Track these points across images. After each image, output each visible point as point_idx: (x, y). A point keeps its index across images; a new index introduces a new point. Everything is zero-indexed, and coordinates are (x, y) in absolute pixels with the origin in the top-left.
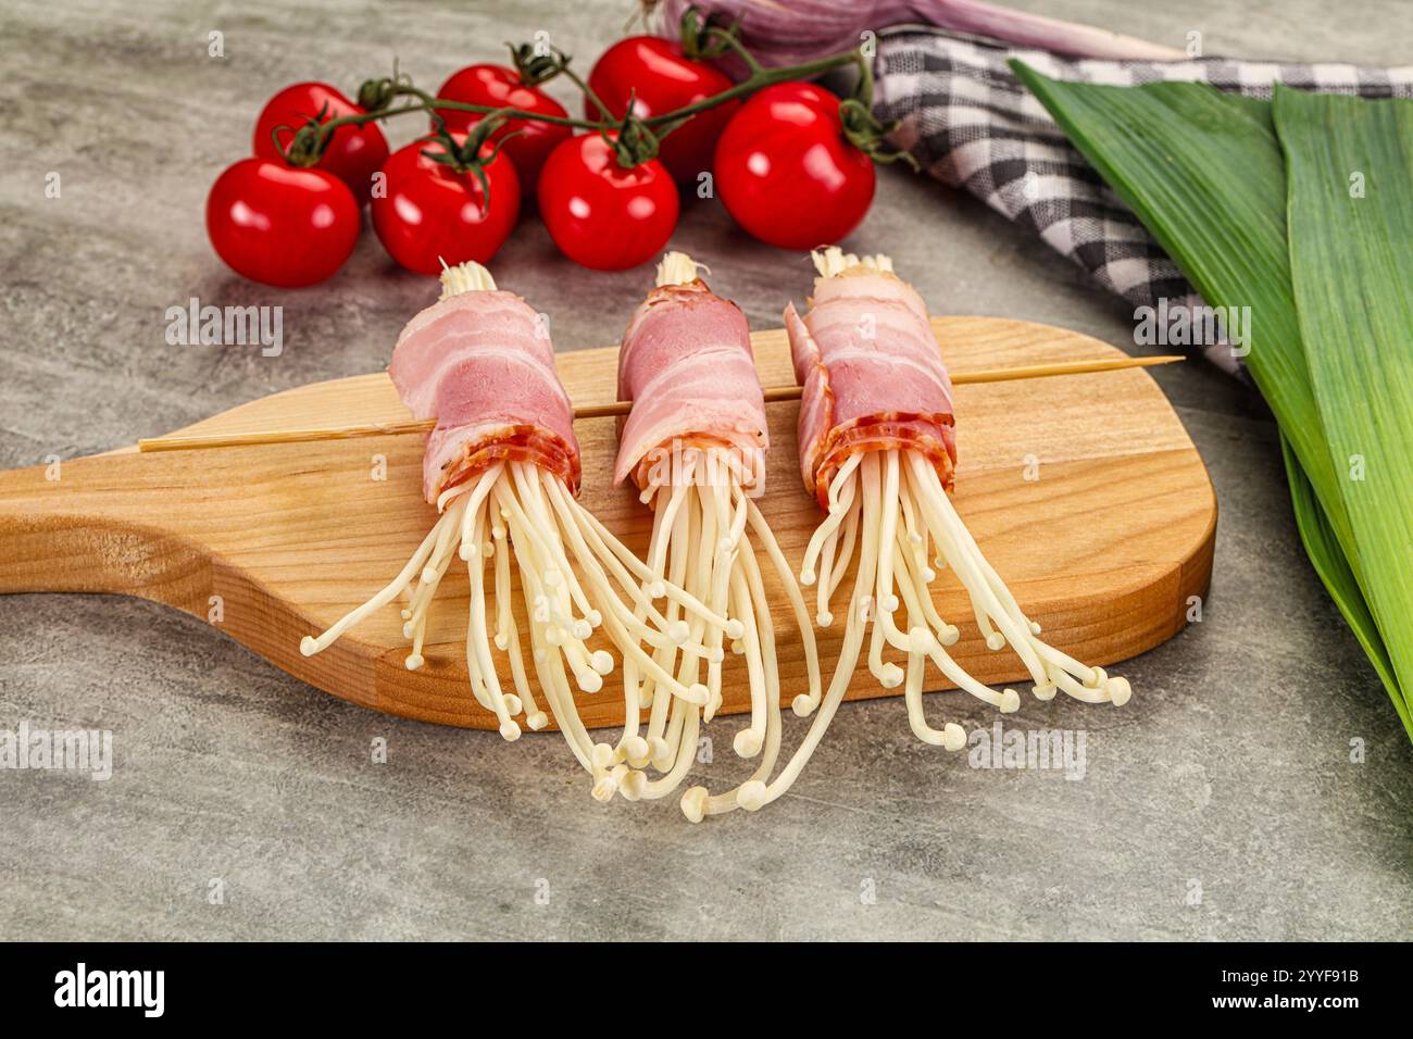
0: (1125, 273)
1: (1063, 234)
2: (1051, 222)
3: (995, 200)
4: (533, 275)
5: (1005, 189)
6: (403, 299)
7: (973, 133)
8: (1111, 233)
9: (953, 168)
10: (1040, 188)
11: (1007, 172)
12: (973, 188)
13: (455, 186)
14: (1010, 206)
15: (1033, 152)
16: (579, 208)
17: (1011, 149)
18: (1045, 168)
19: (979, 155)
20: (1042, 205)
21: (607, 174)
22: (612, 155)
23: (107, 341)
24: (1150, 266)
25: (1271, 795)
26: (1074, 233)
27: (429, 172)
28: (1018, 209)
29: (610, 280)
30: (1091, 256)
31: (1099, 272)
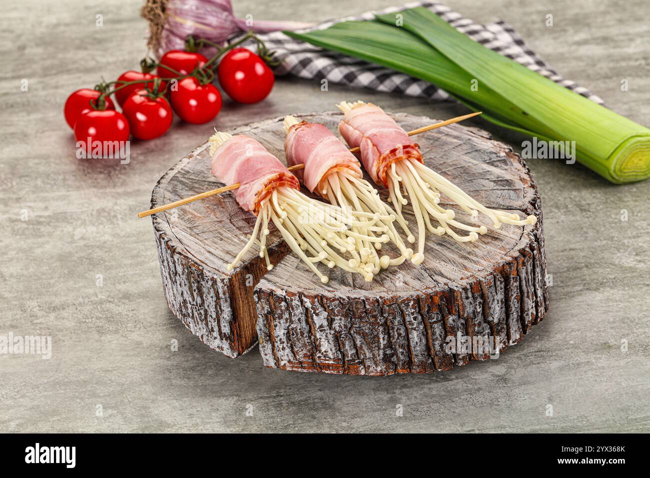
0: (365, 79)
1: (337, 74)
2: (330, 71)
3: (305, 73)
4: (180, 131)
5: (308, 67)
6: (148, 149)
7: (285, 56)
8: (353, 69)
9: (284, 68)
10: (321, 63)
11: (305, 63)
12: (294, 72)
13: (153, 104)
14: (311, 73)
15: (309, 55)
16: (193, 102)
17: (302, 56)
18: (318, 58)
19: (293, 60)
20: (325, 68)
21: (200, 88)
22: (197, 83)
23: (69, 183)
24: (373, 73)
25: (541, 182)
26: (341, 72)
27: (143, 102)
28: (315, 72)
29: (206, 126)
30: (350, 77)
31: (356, 81)
